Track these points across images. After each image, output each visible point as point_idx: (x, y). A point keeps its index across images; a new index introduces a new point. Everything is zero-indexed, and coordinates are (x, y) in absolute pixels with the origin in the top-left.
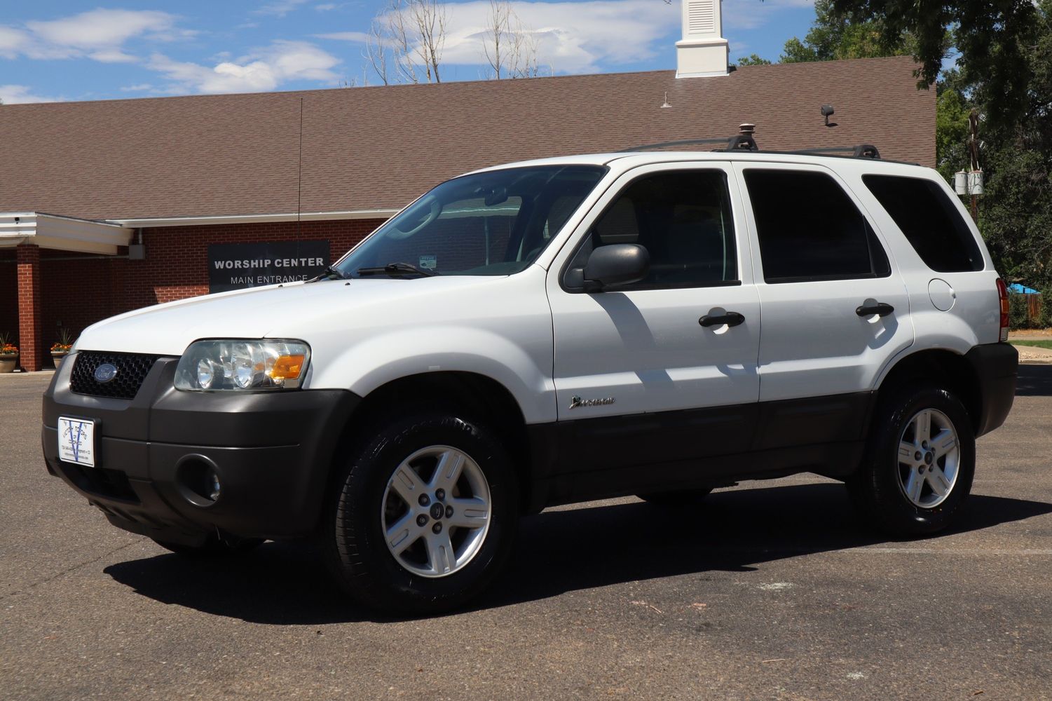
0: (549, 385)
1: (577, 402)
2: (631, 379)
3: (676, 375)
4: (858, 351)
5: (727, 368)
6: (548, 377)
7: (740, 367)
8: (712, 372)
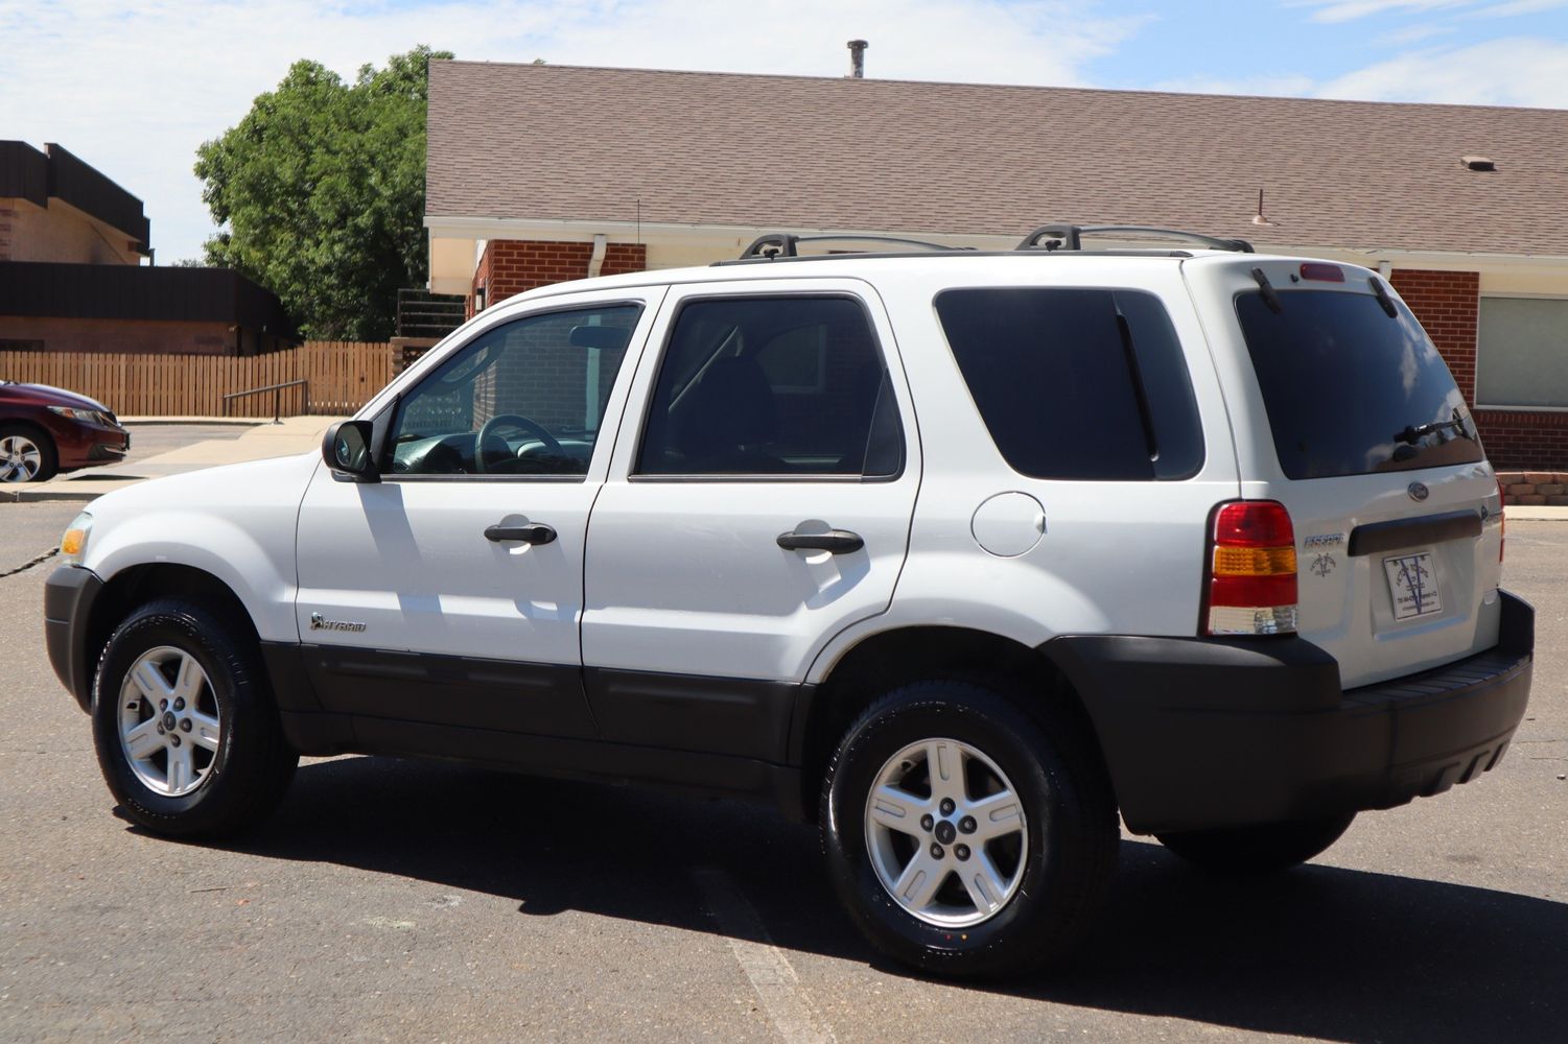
0: (288, 595)
1: (317, 623)
2: (389, 602)
3: (450, 605)
4: (786, 609)
5: (531, 605)
6: (291, 584)
7: (553, 607)
8: (506, 609)
